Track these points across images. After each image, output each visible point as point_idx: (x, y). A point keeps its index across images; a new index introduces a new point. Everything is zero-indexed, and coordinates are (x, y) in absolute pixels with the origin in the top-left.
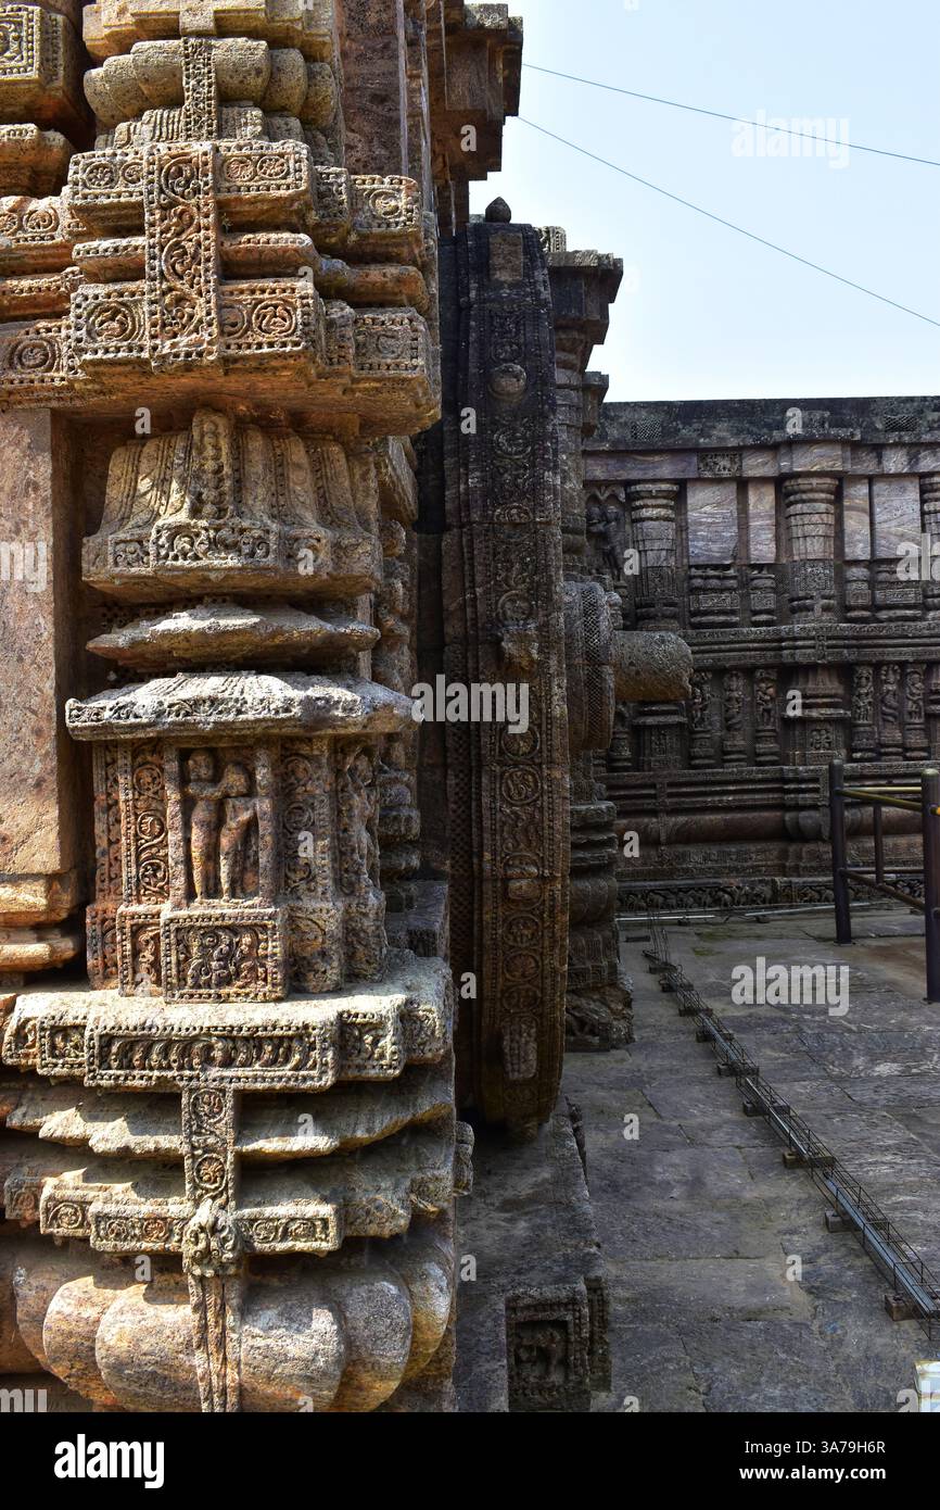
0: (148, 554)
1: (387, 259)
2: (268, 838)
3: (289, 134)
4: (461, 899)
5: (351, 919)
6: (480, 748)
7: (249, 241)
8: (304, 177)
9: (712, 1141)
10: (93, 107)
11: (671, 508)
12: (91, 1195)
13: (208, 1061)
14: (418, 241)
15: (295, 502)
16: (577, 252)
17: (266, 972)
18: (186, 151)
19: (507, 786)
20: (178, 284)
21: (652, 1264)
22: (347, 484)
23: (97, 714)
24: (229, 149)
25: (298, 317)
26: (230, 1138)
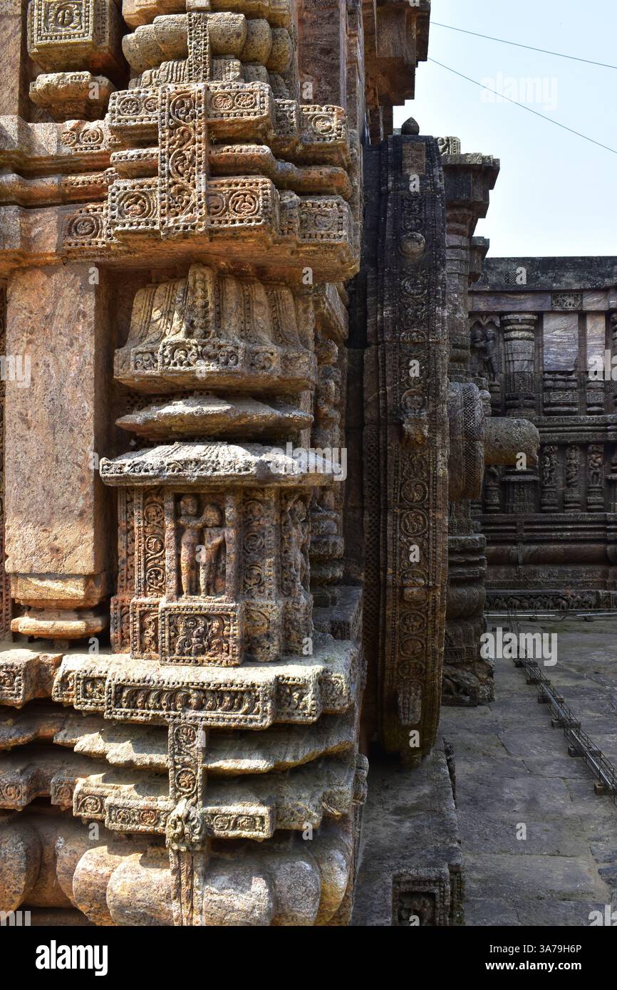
0: (157, 361)
1: (323, 162)
2: (232, 556)
3: (258, 77)
4: (371, 599)
5: (288, 612)
6: (386, 496)
7: (228, 150)
8: (266, 107)
9: (545, 773)
10: (128, 60)
11: (532, 331)
12: (107, 791)
13: (187, 705)
14: (345, 150)
15: (257, 328)
16: (467, 154)
17: (228, 646)
18: (187, 89)
19: (405, 523)
20: (180, 180)
21: (498, 856)
22: (293, 315)
23: (120, 469)
24: (216, 88)
25: (260, 202)
26: (200, 758)
